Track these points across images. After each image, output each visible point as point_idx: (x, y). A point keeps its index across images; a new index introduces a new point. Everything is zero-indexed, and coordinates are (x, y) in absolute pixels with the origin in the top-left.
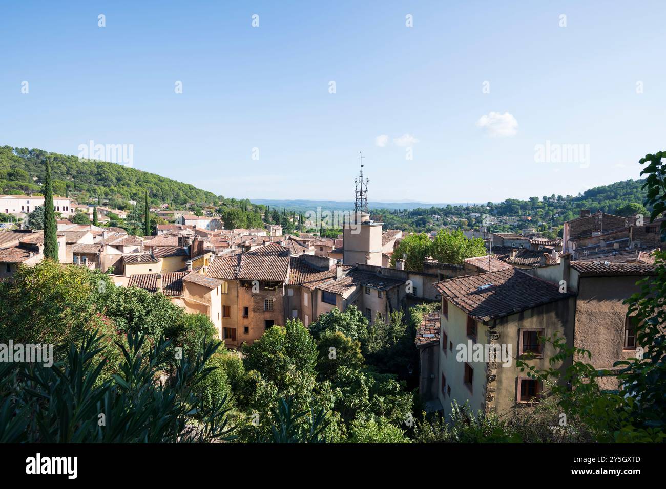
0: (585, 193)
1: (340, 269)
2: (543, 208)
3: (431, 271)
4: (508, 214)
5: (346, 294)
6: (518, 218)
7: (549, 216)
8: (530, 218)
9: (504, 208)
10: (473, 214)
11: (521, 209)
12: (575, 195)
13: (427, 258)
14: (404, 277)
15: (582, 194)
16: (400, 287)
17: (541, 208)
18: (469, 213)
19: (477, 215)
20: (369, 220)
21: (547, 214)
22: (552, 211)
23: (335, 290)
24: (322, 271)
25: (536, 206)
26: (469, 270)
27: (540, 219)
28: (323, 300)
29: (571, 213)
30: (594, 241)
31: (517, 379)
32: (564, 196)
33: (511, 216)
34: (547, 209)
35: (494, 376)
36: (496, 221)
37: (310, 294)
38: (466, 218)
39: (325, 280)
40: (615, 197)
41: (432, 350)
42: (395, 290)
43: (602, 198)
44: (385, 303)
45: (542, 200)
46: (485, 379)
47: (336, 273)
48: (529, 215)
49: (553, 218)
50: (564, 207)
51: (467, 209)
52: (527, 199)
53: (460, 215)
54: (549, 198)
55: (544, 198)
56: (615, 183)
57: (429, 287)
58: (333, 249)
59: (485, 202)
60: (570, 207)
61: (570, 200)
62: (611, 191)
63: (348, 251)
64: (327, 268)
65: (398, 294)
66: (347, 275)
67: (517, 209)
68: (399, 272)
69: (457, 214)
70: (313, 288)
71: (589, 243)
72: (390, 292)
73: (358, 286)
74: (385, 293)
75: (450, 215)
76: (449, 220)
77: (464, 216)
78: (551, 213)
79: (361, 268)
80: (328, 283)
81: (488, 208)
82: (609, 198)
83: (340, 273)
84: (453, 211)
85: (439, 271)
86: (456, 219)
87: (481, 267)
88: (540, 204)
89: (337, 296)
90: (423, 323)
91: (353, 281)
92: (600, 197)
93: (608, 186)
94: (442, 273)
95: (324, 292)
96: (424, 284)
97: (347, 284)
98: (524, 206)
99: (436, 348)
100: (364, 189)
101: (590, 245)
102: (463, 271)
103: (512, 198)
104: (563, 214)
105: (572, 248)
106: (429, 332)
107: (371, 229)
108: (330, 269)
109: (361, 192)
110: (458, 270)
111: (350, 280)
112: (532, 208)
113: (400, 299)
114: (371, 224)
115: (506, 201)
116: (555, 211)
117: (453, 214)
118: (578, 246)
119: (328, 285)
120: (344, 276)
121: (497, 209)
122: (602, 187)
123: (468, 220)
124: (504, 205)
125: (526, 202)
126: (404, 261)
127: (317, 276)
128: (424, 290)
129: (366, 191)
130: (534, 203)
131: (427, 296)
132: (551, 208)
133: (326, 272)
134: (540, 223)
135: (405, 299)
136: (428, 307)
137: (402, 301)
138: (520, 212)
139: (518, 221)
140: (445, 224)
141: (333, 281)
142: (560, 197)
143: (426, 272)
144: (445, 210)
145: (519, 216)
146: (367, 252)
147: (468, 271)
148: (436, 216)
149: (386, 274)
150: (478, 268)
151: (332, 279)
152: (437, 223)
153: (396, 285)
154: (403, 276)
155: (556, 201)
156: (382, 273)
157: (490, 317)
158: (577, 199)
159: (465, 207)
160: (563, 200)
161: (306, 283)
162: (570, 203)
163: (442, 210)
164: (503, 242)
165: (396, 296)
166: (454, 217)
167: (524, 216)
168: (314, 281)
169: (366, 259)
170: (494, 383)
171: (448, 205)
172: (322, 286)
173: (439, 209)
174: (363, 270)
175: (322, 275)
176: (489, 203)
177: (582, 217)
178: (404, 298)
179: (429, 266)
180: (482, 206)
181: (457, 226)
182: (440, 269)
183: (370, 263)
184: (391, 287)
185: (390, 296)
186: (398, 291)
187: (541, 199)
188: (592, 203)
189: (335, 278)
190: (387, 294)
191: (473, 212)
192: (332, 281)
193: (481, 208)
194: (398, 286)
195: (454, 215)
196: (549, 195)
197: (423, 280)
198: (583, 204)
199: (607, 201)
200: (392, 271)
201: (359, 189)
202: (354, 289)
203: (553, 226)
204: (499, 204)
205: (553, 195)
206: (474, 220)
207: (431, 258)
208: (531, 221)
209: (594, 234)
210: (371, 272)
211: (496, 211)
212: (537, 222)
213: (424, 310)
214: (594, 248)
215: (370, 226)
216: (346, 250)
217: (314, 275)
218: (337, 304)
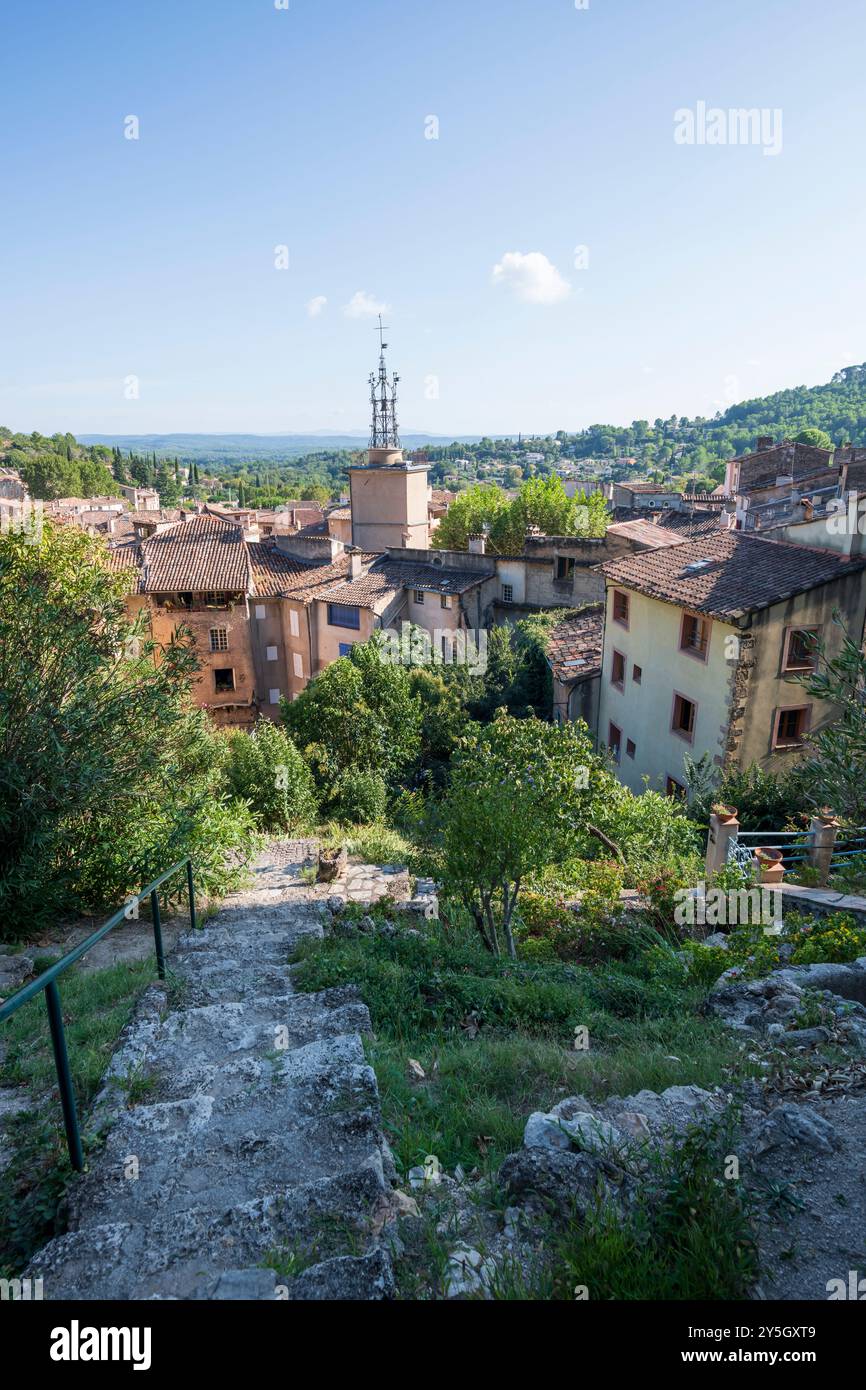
0: (726, 412)
1: (357, 560)
2: (655, 441)
3: (540, 553)
4: (594, 453)
5: (381, 606)
6: (612, 462)
7: (666, 456)
8: (632, 461)
9: (587, 442)
10: (531, 455)
11: (616, 444)
12: (710, 416)
13: (531, 528)
14: (488, 567)
15: (723, 415)
16: (483, 586)
17: (652, 441)
18: (524, 455)
19: (539, 457)
20: (402, 461)
21: (662, 451)
22: (671, 446)
23: (354, 599)
24: (317, 567)
25: (643, 437)
26: (614, 546)
27: (650, 463)
28: (331, 622)
29: (703, 450)
30: (779, 493)
31: (774, 711)
32: (691, 419)
33: (600, 457)
34: (661, 443)
35: (742, 709)
36: (574, 468)
37: (304, 612)
38: (518, 464)
39: (330, 584)
40: (776, 420)
41: (589, 687)
42: (474, 593)
43: (754, 421)
44: (457, 618)
45: (654, 427)
46: (727, 716)
47: (350, 567)
48: (632, 455)
49: (672, 460)
50: (691, 439)
51: (520, 446)
52: (627, 425)
53: (507, 458)
54: (667, 423)
55: (658, 422)
56: (776, 394)
57: (537, 583)
59: (552, 432)
60: (701, 438)
61: (703, 425)
62: (769, 408)
63: (361, 524)
64: (327, 560)
65: (479, 599)
66: (371, 571)
67: (611, 444)
68: (477, 559)
69: (502, 456)
70: (309, 600)
71: (770, 497)
72: (465, 597)
73: (399, 591)
74: (456, 598)
75: (489, 459)
76: (488, 467)
77: (515, 459)
78: (670, 450)
79: (397, 555)
80: (336, 588)
81: (558, 443)
82: (765, 421)
83: (358, 566)
84: (494, 449)
85: (556, 552)
86: (500, 467)
87: (636, 539)
88: (651, 434)
89: (361, 610)
90: (552, 644)
91: (387, 581)
92: (752, 419)
93: (766, 400)
94: (562, 555)
95: (331, 606)
96: (527, 578)
97: (375, 587)
98: (622, 439)
99: (595, 683)
100: (389, 397)
101: (772, 501)
102: (604, 549)
103: (601, 423)
104: (689, 452)
105: (742, 508)
106: (571, 657)
107: (409, 477)
108: (333, 562)
109: (385, 403)
110: (593, 548)
111: (379, 580)
112: (637, 442)
113: (484, 608)
114: (409, 468)
115: (591, 428)
116: (677, 446)
117: (494, 456)
118: (753, 504)
119: (337, 592)
120: (365, 573)
121: (574, 444)
122: (756, 400)
123: (523, 467)
124: (587, 438)
125: (625, 431)
126: (485, 536)
127: (309, 577)
128: (527, 590)
129: (394, 401)
130: (640, 433)
131: (533, 600)
132: (670, 441)
133: (327, 568)
134: (651, 470)
135: (491, 608)
136: (550, 616)
137: (487, 612)
138: (616, 450)
139: (612, 466)
140: (480, 476)
141: (345, 583)
142: (684, 420)
143: (531, 555)
144: (479, 448)
145: (612, 458)
146: (402, 525)
147: (613, 549)
148: (463, 461)
149: (451, 564)
150: (631, 541)
151: (342, 580)
152: (465, 474)
153: (478, 582)
154: (486, 564)
155: (677, 428)
156: (443, 562)
157: (743, 610)
158: (714, 424)
159: (515, 441)
160: (689, 426)
161: (291, 591)
162: (701, 431)
163: (473, 448)
164: (633, 500)
165: (476, 603)
166: (495, 463)
167: (623, 456)
168: (303, 586)
169: (404, 538)
170: (741, 721)
171: (484, 439)
172: (324, 593)
173: (467, 447)
174: (402, 559)
175: (320, 573)
176: (560, 433)
177: (759, 450)
178: (488, 606)
179: (534, 544)
180: (547, 440)
181: (503, 480)
182: (559, 548)
183: (410, 545)
184: (468, 588)
185: (465, 605)
186: (479, 593)
187: (652, 425)
188: (739, 432)
189: (349, 578)
190: (460, 601)
191: (531, 451)
192: (343, 583)
193: (546, 443)
194: (479, 585)
195: (495, 458)
196: (666, 418)
197: (526, 571)
198: (724, 432)
199: (763, 427)
200: (463, 557)
201: (379, 396)
202: (391, 596)
203: (674, 474)
204: (577, 435)
205: (674, 417)
206: (533, 467)
207: (537, 529)
208: (636, 467)
209: (780, 481)
210: (419, 561)
211: (572, 449)
212: (645, 468)
213: (544, 622)
214: (780, 505)
215: (406, 472)
216: (357, 524)
217: (303, 575)
218: (362, 626)
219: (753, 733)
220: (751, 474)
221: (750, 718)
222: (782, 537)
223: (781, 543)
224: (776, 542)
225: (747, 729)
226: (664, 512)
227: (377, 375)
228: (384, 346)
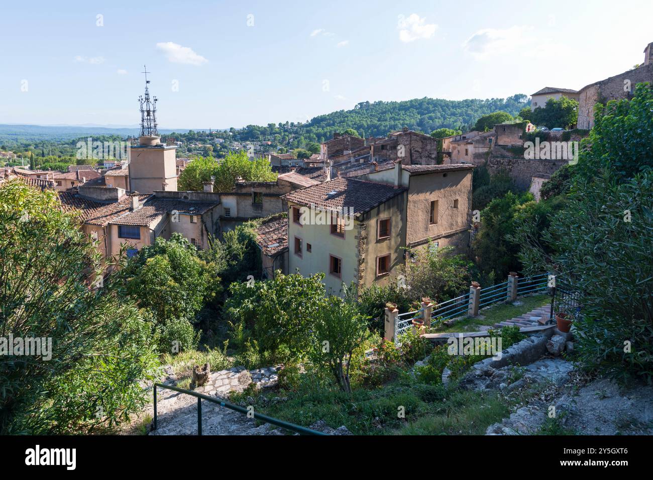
0: (311, 121)
1: (136, 199)
2: (280, 133)
3: (244, 191)
4: (250, 139)
5: (153, 224)
6: (259, 143)
7: (286, 140)
8: (270, 143)
9: (246, 133)
10: (217, 139)
11: (261, 134)
12: (304, 122)
13: (238, 178)
14: (216, 199)
15: (310, 122)
16: (214, 209)
17: (278, 133)
18: (213, 139)
19: (221, 140)
20: (160, 143)
21: (284, 139)
22: (288, 136)
23: (137, 222)
24: (108, 204)
25: (274, 132)
26: (282, 185)
27: (278, 144)
28: (120, 236)
29: (303, 138)
30: (345, 158)
31: (376, 258)
32: (296, 123)
33: (253, 141)
34: (283, 134)
35: (364, 259)
36: (240, 146)
37: (102, 232)
38: (210, 144)
39: (119, 214)
40: (333, 124)
41: (283, 257)
42: (209, 213)
43: (324, 125)
44: (200, 227)
45: (278, 126)
46: (357, 263)
47: (132, 203)
48: (269, 140)
49: (289, 142)
50: (296, 133)
51: (211, 135)
52: (266, 125)
53: (204, 141)
54: (284, 125)
55: (280, 124)
56: (332, 113)
57: (244, 206)
58: (85, 182)
59: (228, 128)
60: (301, 132)
61: (301, 126)
62: (330, 119)
63: (136, 179)
64: (116, 200)
65: (212, 216)
66: (145, 205)
67: (258, 134)
68: (209, 195)
69: (201, 140)
70: (106, 224)
71: (342, 160)
72: (205, 216)
73: (164, 215)
74: (200, 217)
75: (194, 141)
76: (193, 146)
77: (208, 142)
78: (287, 138)
79: (160, 195)
80: (123, 216)
81: (231, 134)
82: (329, 125)
83: (137, 203)
84: (196, 136)
85: (253, 190)
86: (200, 145)
87: (292, 181)
88: (277, 130)
89: (141, 228)
90: (258, 237)
91: (156, 210)
92: (323, 124)
93: (328, 115)
94: (255, 191)
95: (120, 227)
96: (238, 204)
97: (149, 214)
98: (263, 132)
99: (286, 254)
100: (152, 109)
101: (343, 162)
102: (277, 187)
103: (253, 124)
104: (296, 138)
106: (270, 243)
107: (165, 152)
108: (119, 201)
109: (148, 112)
110: (272, 187)
111: (151, 210)
112: (271, 134)
113: (215, 221)
114: (165, 147)
115: (247, 127)
116: (290, 136)
117: (197, 140)
118: (335, 163)
119: (124, 218)
120: (141, 206)
121: (239, 134)
122: (324, 115)
123: (213, 146)
124: (246, 131)
125: (265, 128)
126: (213, 183)
127: (103, 210)
128: (238, 210)
129: (154, 111)
130: (272, 129)
131: (241, 215)
132: (287, 133)
133: (115, 204)
134: (279, 147)
135: (219, 221)
136: (254, 223)
137: (216, 223)
138: (261, 137)
139: (259, 145)
140: (189, 150)
141: (129, 213)
142: (292, 124)
143: (239, 192)
144: (187, 136)
145: (259, 141)
146: (162, 178)
147: (282, 187)
148: (179, 143)
149: (194, 199)
150: (290, 183)
151: (127, 211)
152: (180, 149)
153: (210, 208)
154: (214, 198)
155: (289, 127)
156: (189, 198)
157: (360, 213)
158: (306, 126)
159: (208, 132)
160: (295, 126)
161: (92, 220)
162: (301, 129)
163: (184, 136)
164: (281, 163)
165: (210, 219)
166: (197, 143)
167: (264, 141)
168: (101, 216)
169: (164, 186)
170: (363, 264)
171: (190, 131)
172: (115, 219)
173: (181, 135)
174: (164, 197)
175: (111, 208)
176: (231, 129)
177: (335, 139)
178: (218, 220)
179: (240, 186)
180: (225, 132)
181: (202, 152)
182: (254, 187)
183: (167, 189)
184: (205, 211)
185: (205, 220)
186: (212, 213)
187: (277, 126)
188: (317, 130)
189: (131, 209)
190: (202, 218)
191: (217, 138)
192: (127, 213)
193: (225, 134)
194: (212, 209)
195: (197, 141)
196: (284, 122)
197: (237, 200)
198: (311, 130)
199: (328, 128)
200: (201, 195)
201: (145, 108)
202: (159, 219)
203: (290, 149)
204: (241, 130)
205: (287, 122)
206: (219, 145)
207: (241, 178)
208: (271, 145)
209: (345, 152)
210: (174, 198)
211: (239, 137)
212: (276, 146)
213: (252, 226)
214: (347, 163)
215: (163, 149)
216: (132, 179)
217: (99, 209)
218: (142, 237)
219: (369, 270)
220: (332, 149)
221: (367, 262)
222: (366, 179)
223: (367, 181)
224: (364, 181)
225: (366, 268)
226: (297, 168)
227: (144, 97)
228: (148, 82)
